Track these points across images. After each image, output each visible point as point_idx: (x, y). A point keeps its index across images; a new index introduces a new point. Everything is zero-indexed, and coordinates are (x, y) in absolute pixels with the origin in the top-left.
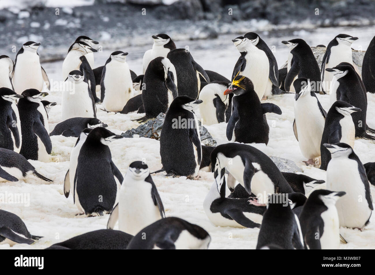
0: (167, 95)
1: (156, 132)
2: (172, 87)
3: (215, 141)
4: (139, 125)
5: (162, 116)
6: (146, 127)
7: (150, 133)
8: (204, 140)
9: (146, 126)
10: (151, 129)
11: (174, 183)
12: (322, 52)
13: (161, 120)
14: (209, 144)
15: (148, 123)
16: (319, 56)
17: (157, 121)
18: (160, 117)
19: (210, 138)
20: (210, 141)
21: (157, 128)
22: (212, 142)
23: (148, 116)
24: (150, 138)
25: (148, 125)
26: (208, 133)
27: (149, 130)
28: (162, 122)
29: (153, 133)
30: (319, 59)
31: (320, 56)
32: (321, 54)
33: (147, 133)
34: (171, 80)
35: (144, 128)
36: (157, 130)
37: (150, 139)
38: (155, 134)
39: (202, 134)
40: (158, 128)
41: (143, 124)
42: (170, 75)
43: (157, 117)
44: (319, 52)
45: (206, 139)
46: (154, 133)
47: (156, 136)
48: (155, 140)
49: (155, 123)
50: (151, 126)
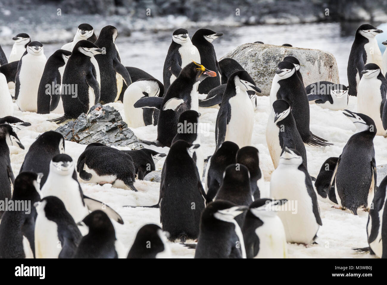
0: (88, 93)
1: (77, 135)
2: (94, 84)
3: (142, 145)
4: (58, 126)
5: (84, 116)
6: (66, 129)
7: (70, 136)
8: (130, 144)
9: (66, 127)
10: (72, 131)
11: (98, 191)
12: (261, 49)
13: (83, 121)
14: (136, 149)
15: (68, 125)
16: (256, 53)
17: (78, 122)
18: (81, 118)
19: (137, 142)
20: (137, 145)
21: (78, 130)
22: (139, 146)
23: (67, 116)
24: (70, 140)
25: (68, 126)
26: (135, 136)
27: (70, 132)
28: (84, 123)
29: (73, 135)
30: (256, 57)
31: (258, 53)
32: (259, 51)
33: (67, 135)
34: (92, 76)
35: (64, 130)
36: (78, 132)
37: (70, 142)
38: (76, 137)
39: (128, 138)
40: (80, 130)
41: (62, 125)
42: (92, 71)
43: (78, 118)
44: (257, 49)
45: (132, 143)
46: (75, 135)
47: (77, 139)
48: (75, 143)
49: (76, 125)
50: (72, 128)
